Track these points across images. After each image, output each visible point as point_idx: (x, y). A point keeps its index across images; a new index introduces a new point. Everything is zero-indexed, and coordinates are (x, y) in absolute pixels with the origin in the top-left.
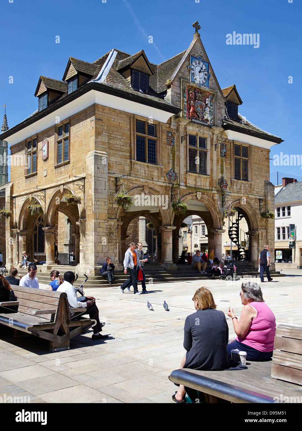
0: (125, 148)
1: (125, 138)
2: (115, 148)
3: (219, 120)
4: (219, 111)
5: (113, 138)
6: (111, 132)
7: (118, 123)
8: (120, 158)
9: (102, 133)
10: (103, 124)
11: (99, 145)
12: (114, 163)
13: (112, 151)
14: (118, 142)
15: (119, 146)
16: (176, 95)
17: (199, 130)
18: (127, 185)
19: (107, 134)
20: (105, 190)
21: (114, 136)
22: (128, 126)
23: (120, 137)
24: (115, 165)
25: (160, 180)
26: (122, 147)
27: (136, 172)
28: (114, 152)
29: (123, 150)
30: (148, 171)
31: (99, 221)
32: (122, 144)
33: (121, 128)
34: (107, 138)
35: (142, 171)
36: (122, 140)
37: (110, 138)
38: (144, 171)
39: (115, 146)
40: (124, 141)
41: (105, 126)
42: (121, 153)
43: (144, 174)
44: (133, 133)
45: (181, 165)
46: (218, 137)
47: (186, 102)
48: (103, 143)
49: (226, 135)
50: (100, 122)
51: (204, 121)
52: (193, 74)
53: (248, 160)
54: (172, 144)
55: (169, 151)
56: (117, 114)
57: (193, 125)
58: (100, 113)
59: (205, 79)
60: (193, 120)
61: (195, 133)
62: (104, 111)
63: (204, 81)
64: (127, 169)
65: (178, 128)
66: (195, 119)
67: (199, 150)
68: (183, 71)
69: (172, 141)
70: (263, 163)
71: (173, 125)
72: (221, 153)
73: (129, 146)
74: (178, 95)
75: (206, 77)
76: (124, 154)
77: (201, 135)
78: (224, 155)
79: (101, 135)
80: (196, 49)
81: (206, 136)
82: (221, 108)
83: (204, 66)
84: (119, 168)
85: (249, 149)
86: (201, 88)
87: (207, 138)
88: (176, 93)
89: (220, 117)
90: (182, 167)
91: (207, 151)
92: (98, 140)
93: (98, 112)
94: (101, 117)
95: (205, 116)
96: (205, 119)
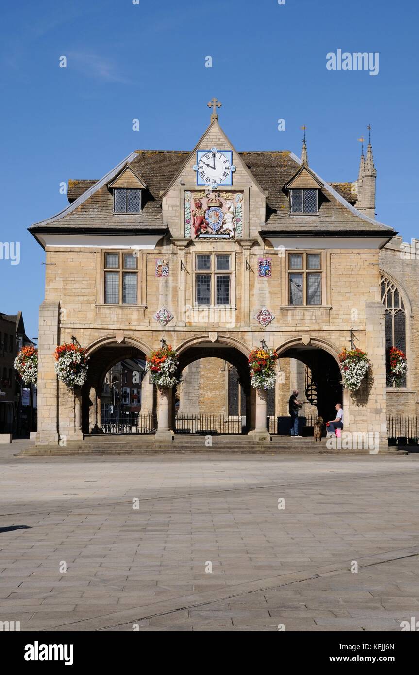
0: (88, 291)
1: (88, 279)
2: (72, 294)
4: (254, 213)
5: (70, 282)
6: (68, 276)
7: (79, 263)
8: (79, 305)
9: (55, 279)
10: (56, 268)
11: (50, 294)
13: (68, 297)
14: (78, 285)
15: (79, 290)
16: (170, 208)
17: (214, 248)
18: (90, 335)
19: (61, 279)
20: (53, 344)
21: (72, 279)
22: (94, 264)
23: (81, 279)
24: (72, 314)
25: (142, 324)
26: (83, 291)
27: (103, 318)
28: (71, 298)
29: (85, 294)
30: (122, 315)
31: (45, 381)
32: (84, 286)
33: (82, 269)
34: (62, 283)
35: (112, 316)
36: (84, 282)
37: (66, 282)
38: (116, 315)
39: (74, 290)
40: (86, 282)
41: (60, 270)
42: (81, 298)
43: (115, 319)
44: (99, 271)
45: (179, 300)
46: (251, 250)
47: (190, 214)
48: (56, 290)
49: (270, 245)
50: (52, 267)
51: (222, 233)
52: (203, 173)
53: (321, 273)
54: (163, 275)
55: (159, 284)
56: (76, 253)
57: (201, 242)
58: (53, 256)
59: (225, 174)
60: (201, 236)
61: (208, 253)
62: (58, 253)
63: (223, 178)
64: (91, 315)
65: (175, 252)
66: (205, 233)
67: (215, 274)
68: (184, 174)
69: (165, 271)
70: (360, 272)
71: (166, 249)
72: (260, 271)
73: (93, 288)
74: (174, 208)
75: (227, 171)
76: (86, 298)
77: (218, 253)
78: (266, 275)
79: (54, 281)
80: (211, 137)
81: (229, 253)
82: (258, 208)
83: (223, 157)
84: (78, 316)
85: (323, 255)
86: (217, 189)
87: (230, 254)
88: (173, 206)
89: (255, 220)
90: (181, 302)
91: (231, 273)
92: (49, 287)
93: (50, 256)
94: (53, 261)
95: (224, 226)
96: (224, 231)
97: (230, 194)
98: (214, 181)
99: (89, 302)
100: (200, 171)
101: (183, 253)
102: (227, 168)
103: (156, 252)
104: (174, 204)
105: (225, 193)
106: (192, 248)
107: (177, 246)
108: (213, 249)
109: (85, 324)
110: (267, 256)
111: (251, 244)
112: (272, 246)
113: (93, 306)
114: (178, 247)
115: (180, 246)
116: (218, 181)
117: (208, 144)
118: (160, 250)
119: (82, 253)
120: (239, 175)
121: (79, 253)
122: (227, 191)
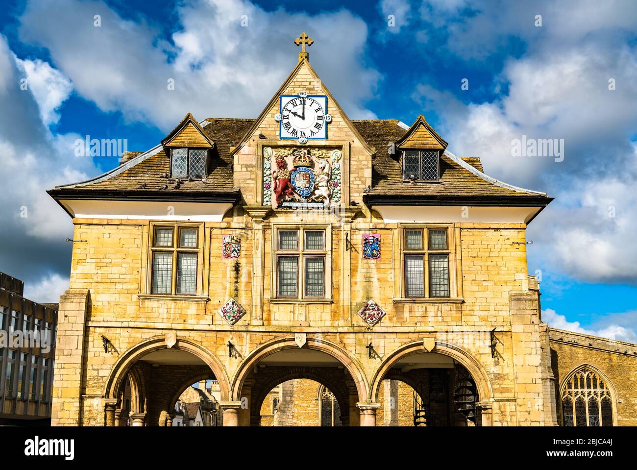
0: (129, 276)
1: (130, 261)
2: (107, 280)
3: (357, 192)
4: (357, 175)
5: (105, 264)
6: (102, 256)
7: (118, 239)
8: (117, 295)
9: (84, 261)
10: (87, 247)
11: (77, 280)
12: (106, 303)
13: (102, 285)
14: (116, 270)
15: (117, 276)
16: (244, 169)
17: (302, 220)
18: (130, 337)
19: (94, 261)
20: (77, 349)
21: (108, 261)
22: (138, 242)
23: (120, 261)
24: (107, 307)
25: (201, 322)
26: (122, 276)
27: (148, 314)
28: (106, 286)
29: (125, 281)
30: (175, 308)
31: (63, 400)
32: (123, 271)
33: (122, 247)
34: (93, 266)
35: (161, 310)
36: (124, 265)
37: (99, 264)
38: (166, 310)
39: (110, 276)
40: (127, 265)
41: (92, 249)
42: (120, 286)
43: (165, 316)
44: (145, 251)
45: (254, 289)
46: (353, 224)
47: (270, 176)
48: (86, 276)
49: (378, 216)
50: (81, 245)
51: (313, 201)
52: (288, 125)
53: (448, 254)
54: (233, 255)
55: (226, 268)
56: (115, 227)
57: (285, 212)
58: (85, 231)
59: (318, 126)
60: (285, 204)
61: (294, 227)
62: (91, 227)
63: (315, 130)
64: (131, 310)
65: (249, 225)
66: (290, 201)
67: (304, 255)
68: (264, 126)
69: (235, 250)
70: (502, 254)
71: (237, 221)
72: (364, 251)
73: (136, 273)
74: (249, 169)
75: (320, 122)
76: (125, 286)
77: (308, 227)
78: (373, 256)
79: (83, 264)
80: (298, 80)
81: (322, 227)
82: (362, 169)
83: (314, 104)
84: (115, 311)
85: (450, 231)
86: (307, 144)
87: (325, 229)
88: (247, 166)
89: (358, 185)
90: (256, 292)
91: (325, 254)
92: (77, 272)
93: (81, 231)
94: (84, 237)
95: (316, 192)
96: (317, 198)
97: (324, 151)
98: (303, 134)
99: (129, 292)
100: (285, 121)
101: (260, 227)
102: (319, 118)
103: (224, 225)
104: (249, 163)
105: (317, 149)
106: (273, 220)
107: (253, 217)
108: (301, 222)
109: (122, 322)
110: (374, 231)
111: (353, 215)
112: (382, 218)
113: (135, 297)
114: (254, 219)
115: (256, 217)
116: (308, 134)
117: (295, 89)
118: (229, 223)
119: (123, 227)
120: (336, 126)
121: (119, 227)
122: (320, 148)
